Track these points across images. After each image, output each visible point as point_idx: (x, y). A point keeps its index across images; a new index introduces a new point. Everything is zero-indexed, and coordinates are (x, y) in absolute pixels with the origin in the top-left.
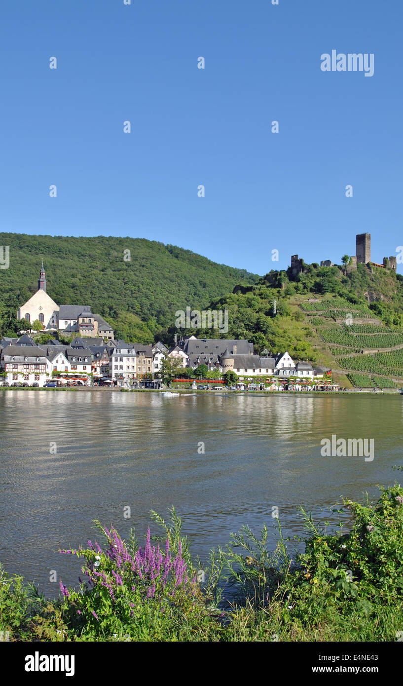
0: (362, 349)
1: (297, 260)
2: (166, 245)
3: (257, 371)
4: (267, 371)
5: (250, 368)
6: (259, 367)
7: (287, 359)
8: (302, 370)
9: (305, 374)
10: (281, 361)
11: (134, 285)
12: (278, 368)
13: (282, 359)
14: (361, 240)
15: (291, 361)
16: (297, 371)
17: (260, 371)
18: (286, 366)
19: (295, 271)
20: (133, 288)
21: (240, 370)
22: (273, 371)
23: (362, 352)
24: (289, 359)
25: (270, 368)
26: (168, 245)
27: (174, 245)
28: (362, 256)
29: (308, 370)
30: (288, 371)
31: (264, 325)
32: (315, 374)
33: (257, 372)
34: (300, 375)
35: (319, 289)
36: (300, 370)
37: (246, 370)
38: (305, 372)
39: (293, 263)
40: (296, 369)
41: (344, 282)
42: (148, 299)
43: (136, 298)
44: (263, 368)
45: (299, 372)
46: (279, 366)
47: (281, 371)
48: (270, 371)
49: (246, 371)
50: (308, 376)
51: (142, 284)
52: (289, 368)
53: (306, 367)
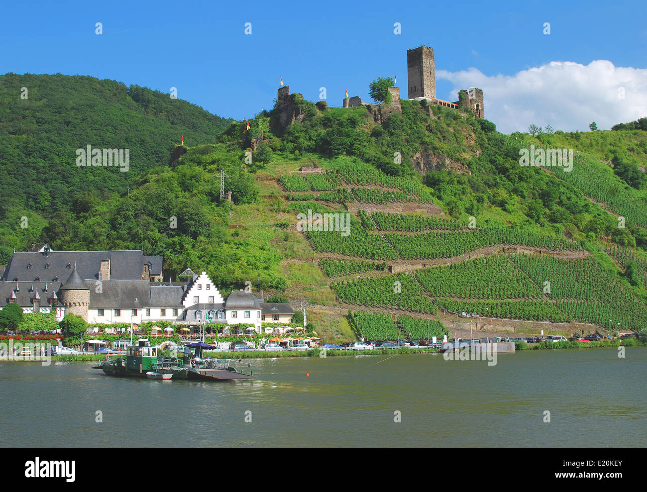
0: (389, 263)
1: (287, 96)
2: (128, 86)
3: (142, 313)
4: (163, 313)
5: (126, 307)
6: (147, 304)
7: (204, 287)
8: (235, 308)
9: (241, 318)
10: (194, 291)
11: (44, 157)
12: (186, 307)
13: (195, 287)
14: (415, 58)
15: (214, 291)
16: (224, 311)
17: (149, 314)
18: (204, 300)
19: (284, 116)
20: (41, 163)
21: (105, 311)
22: (176, 314)
23: (390, 269)
24: (208, 286)
25: (170, 306)
26: (132, 86)
27: (142, 86)
28: (419, 88)
29: (247, 308)
30: (205, 312)
31: (191, 219)
32: (263, 317)
33: (142, 316)
34: (231, 319)
35: (325, 149)
36: (231, 308)
37: (118, 312)
38: (241, 313)
39: (281, 101)
40: (224, 308)
41: (376, 134)
42: (68, 182)
43: (45, 181)
44: (156, 306)
45: (229, 313)
46: (189, 302)
47: (190, 313)
48: (169, 312)
49: (119, 315)
50: (248, 321)
51: (59, 156)
52: (211, 306)
53: (243, 303)
